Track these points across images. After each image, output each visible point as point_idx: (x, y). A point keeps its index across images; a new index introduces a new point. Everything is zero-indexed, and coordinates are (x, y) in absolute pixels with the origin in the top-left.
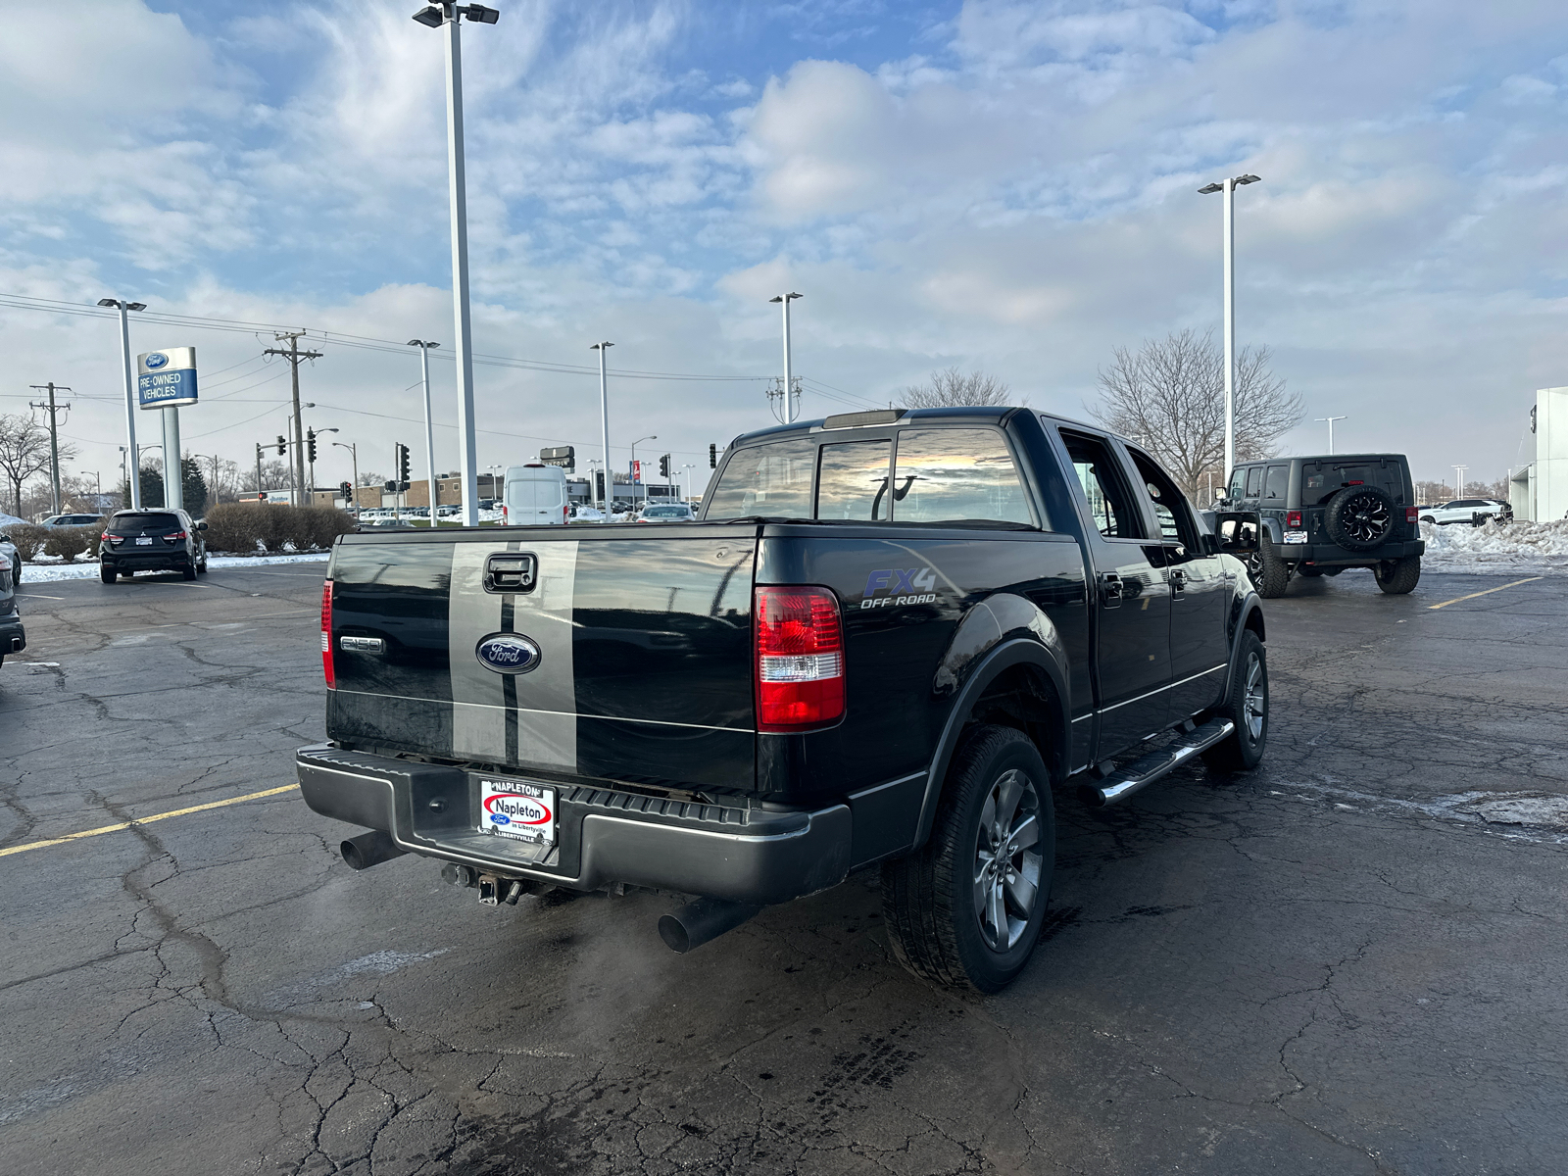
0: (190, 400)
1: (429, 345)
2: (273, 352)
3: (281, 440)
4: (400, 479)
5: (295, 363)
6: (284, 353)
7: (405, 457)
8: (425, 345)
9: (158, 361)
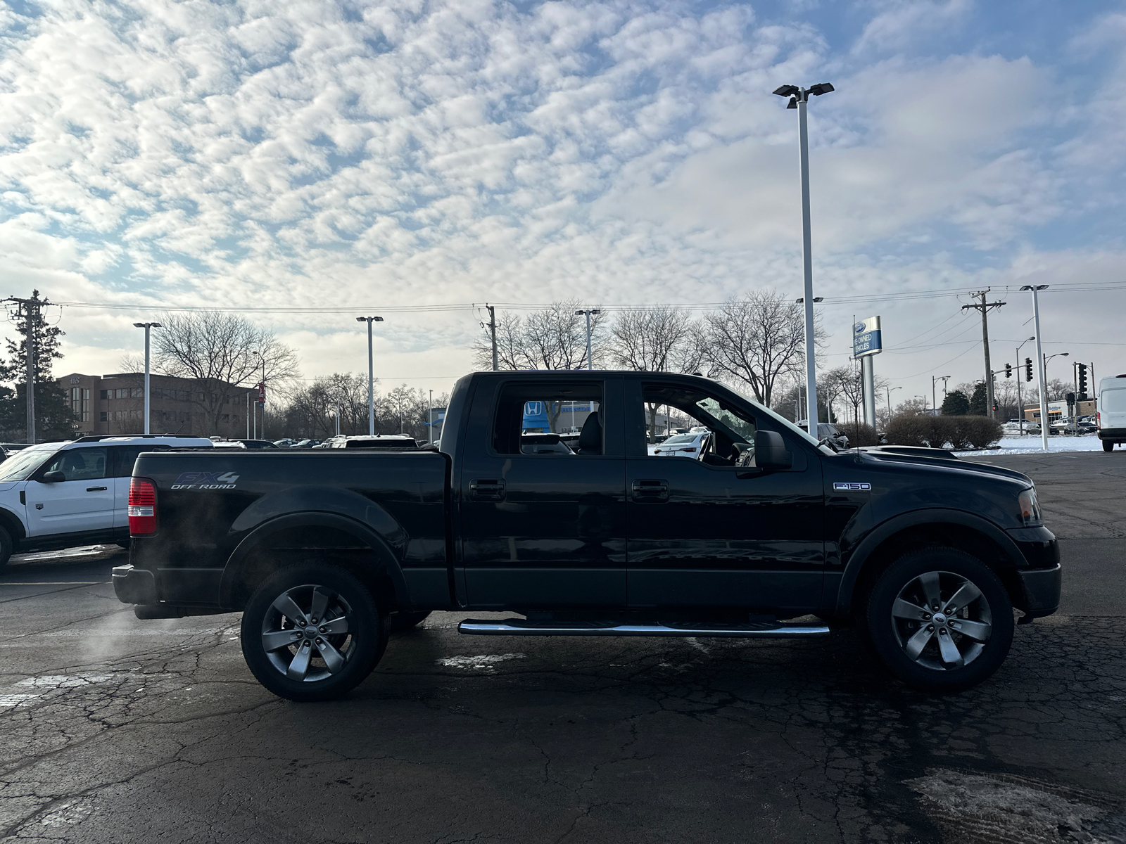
0: (876, 350)
1: (1039, 288)
2: (968, 307)
3: (1008, 366)
4: (1078, 391)
5: (984, 312)
6: (976, 306)
7: (1082, 373)
8: (1035, 289)
9: (860, 328)
